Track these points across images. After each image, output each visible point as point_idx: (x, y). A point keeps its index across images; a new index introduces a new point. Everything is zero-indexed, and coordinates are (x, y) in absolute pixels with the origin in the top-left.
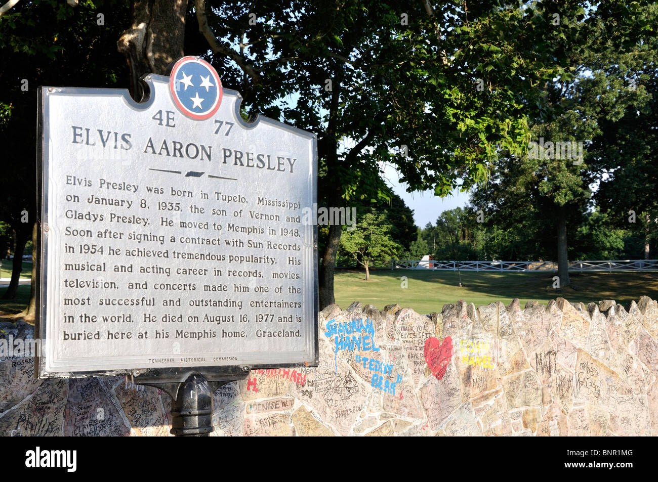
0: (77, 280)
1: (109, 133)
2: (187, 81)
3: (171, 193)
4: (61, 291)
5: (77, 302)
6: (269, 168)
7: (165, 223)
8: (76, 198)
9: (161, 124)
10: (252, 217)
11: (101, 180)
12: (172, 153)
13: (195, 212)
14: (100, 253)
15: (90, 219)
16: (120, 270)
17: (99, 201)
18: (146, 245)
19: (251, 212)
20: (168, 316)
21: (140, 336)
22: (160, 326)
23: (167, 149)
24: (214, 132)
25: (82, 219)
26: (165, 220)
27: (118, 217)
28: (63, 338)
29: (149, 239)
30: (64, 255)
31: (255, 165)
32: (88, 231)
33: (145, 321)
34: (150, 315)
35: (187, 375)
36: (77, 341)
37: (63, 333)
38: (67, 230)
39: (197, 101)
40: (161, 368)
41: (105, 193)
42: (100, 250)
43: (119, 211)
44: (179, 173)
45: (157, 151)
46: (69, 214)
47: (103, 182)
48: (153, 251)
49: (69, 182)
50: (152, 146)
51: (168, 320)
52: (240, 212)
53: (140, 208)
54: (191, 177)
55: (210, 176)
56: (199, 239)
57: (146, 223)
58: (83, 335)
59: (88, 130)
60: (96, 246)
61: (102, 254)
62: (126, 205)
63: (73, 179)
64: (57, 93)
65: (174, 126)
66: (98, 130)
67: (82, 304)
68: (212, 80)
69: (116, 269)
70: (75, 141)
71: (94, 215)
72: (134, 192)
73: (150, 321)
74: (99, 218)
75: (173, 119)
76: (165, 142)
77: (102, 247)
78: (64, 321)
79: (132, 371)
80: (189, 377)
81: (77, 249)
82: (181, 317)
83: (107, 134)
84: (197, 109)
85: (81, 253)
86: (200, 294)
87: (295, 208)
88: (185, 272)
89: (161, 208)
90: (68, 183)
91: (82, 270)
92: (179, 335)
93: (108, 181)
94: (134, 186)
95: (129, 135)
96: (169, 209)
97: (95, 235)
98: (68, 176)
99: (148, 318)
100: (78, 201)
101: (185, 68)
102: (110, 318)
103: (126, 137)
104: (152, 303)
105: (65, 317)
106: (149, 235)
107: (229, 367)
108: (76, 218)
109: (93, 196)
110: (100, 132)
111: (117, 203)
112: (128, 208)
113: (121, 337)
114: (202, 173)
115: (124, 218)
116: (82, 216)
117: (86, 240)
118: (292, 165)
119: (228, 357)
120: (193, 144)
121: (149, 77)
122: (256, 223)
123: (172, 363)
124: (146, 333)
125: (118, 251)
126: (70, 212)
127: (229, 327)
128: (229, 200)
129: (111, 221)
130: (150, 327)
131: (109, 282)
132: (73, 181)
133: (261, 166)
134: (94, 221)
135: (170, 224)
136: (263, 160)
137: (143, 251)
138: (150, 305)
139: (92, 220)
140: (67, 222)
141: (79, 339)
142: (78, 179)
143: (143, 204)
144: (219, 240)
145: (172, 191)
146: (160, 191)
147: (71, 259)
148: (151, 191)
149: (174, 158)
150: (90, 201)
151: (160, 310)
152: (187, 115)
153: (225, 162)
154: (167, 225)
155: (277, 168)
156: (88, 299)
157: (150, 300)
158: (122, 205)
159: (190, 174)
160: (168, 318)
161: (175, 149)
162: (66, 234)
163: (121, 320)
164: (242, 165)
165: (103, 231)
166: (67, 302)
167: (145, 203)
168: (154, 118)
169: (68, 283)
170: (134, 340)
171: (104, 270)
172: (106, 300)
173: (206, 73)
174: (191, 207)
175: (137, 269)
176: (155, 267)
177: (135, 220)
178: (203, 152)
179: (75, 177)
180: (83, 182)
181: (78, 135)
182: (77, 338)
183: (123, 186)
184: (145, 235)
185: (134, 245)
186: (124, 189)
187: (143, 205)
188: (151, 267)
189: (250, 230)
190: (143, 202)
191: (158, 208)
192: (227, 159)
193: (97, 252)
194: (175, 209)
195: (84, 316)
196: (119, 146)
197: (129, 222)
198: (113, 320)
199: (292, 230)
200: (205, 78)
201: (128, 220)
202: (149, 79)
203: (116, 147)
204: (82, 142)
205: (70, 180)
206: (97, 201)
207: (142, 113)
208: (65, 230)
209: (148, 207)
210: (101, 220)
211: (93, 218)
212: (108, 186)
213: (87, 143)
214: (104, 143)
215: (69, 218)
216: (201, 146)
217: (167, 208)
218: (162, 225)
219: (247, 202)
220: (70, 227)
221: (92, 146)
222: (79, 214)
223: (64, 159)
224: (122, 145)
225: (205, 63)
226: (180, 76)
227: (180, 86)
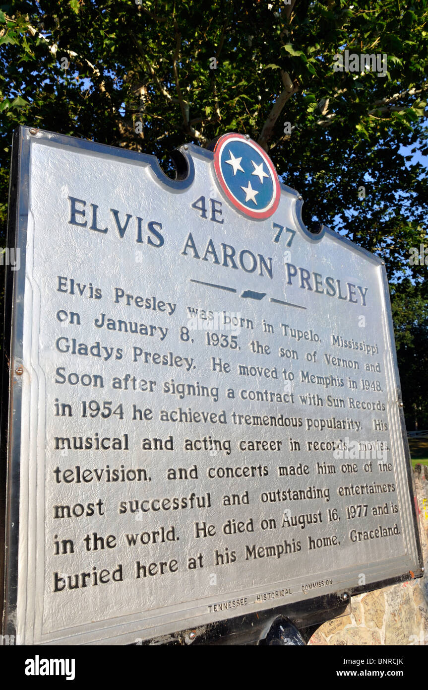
0: (78, 468)
1: (129, 216)
2: (236, 163)
4: (48, 492)
5: (78, 510)
6: (340, 297)
7: (218, 368)
8: (75, 317)
9: (204, 216)
10: (329, 363)
11: (117, 289)
12: (222, 261)
13: (258, 352)
14: (119, 416)
15: (99, 355)
16: (153, 446)
17: (114, 324)
18: (192, 403)
19: (326, 355)
20: (232, 523)
21: (193, 565)
22: (221, 543)
23: (214, 252)
24: (274, 238)
25: (86, 354)
26: (217, 362)
27: (147, 354)
28: (53, 588)
29: (197, 392)
30: (53, 420)
31: (325, 292)
32: (96, 377)
33: (198, 536)
34: (204, 524)
35: (269, 624)
36: (80, 589)
37: (53, 577)
38: (58, 373)
39: (251, 193)
40: (229, 620)
41: (121, 312)
42: (118, 411)
43: (149, 343)
44: (234, 291)
45: (202, 254)
46: (63, 344)
47: (119, 294)
48: (203, 413)
49: (63, 288)
50: (193, 246)
51: (232, 532)
52: (314, 355)
53: (180, 341)
54: (249, 300)
55: (273, 300)
56: (266, 393)
57: (190, 366)
58: (92, 576)
59: (95, 207)
60: (110, 403)
61: (121, 418)
62: (158, 334)
63: (69, 283)
64: (42, 141)
65: (222, 222)
66: (112, 210)
67: (88, 514)
68: (265, 169)
69: (147, 445)
70: (73, 221)
71: (106, 349)
72: (170, 314)
73: (205, 536)
74: (115, 353)
75: (220, 212)
76: (211, 243)
77: (121, 407)
78: (55, 551)
79: (182, 634)
80: (272, 627)
81: (78, 410)
82: (251, 523)
83: (126, 217)
84: (250, 203)
85: (84, 416)
86: (277, 482)
87: (373, 352)
88: (251, 447)
89: (211, 343)
90: (60, 290)
91: (87, 448)
92: (251, 554)
93: (128, 293)
94: (170, 304)
95: (160, 225)
96: (222, 345)
97: (109, 383)
98: (60, 278)
99: (203, 531)
100: (79, 323)
101: (231, 146)
102: (139, 537)
103: (156, 227)
104: (207, 504)
105: (57, 543)
106: (195, 385)
107: (323, 597)
108: (74, 352)
109: (103, 315)
110: (116, 213)
111: (144, 331)
112: (162, 339)
113: (159, 571)
114: (264, 295)
115: (156, 357)
116: (86, 349)
117: (92, 393)
118: (364, 296)
119: (320, 580)
120: (250, 253)
121: (186, 146)
122: (336, 372)
123: (245, 606)
124: (201, 558)
125: (148, 412)
126: (64, 341)
127: (316, 531)
128: (299, 337)
129: (135, 360)
130: (206, 546)
131: (135, 469)
132: (69, 287)
133: (332, 293)
134: (106, 359)
135: (225, 368)
136: (333, 284)
137: (187, 412)
138: (204, 506)
139: (103, 358)
140: (59, 359)
141: (84, 585)
142: (79, 285)
143: (185, 335)
144: (292, 395)
147: (67, 428)
149: (225, 267)
150: (100, 323)
151: (218, 515)
152: (239, 209)
153: (290, 283)
154: (221, 371)
155: (348, 298)
156: (100, 504)
157: (203, 498)
158: (152, 334)
159: (247, 294)
160: (232, 527)
161: (226, 255)
162: (57, 382)
163: (159, 538)
164: (310, 288)
165: (122, 377)
166: (60, 511)
167: (187, 333)
168: (194, 206)
169: (61, 475)
170: (183, 575)
171: (126, 448)
172: (131, 503)
174: (253, 344)
175: (180, 444)
176: (208, 439)
177: (176, 361)
178: (263, 265)
179: (72, 281)
180: (87, 292)
181: (79, 212)
182: (80, 583)
183: (152, 303)
184: (189, 386)
185: (173, 403)
186: (154, 309)
187: (185, 337)
188: (202, 439)
189: (328, 382)
190: (185, 331)
191: (207, 343)
192: (292, 278)
193: (112, 416)
194: (231, 346)
195: (92, 537)
196: (145, 239)
197: (165, 363)
198: (146, 539)
199: (373, 383)
200: (259, 166)
201: (161, 359)
202: (186, 149)
203: (140, 240)
204: (84, 225)
205: (65, 285)
206: (112, 325)
207: (177, 196)
208: (55, 373)
209: (193, 340)
210: (118, 358)
211: (104, 354)
212: (128, 301)
213: (94, 227)
214: (122, 231)
215: (62, 351)
216: (259, 255)
217: (219, 344)
218: (214, 369)
219: (321, 341)
220: (64, 369)
221: (102, 234)
222: (80, 345)
223: (54, 249)
224: (149, 237)
225: (255, 145)
226: (226, 156)
227: (228, 168)
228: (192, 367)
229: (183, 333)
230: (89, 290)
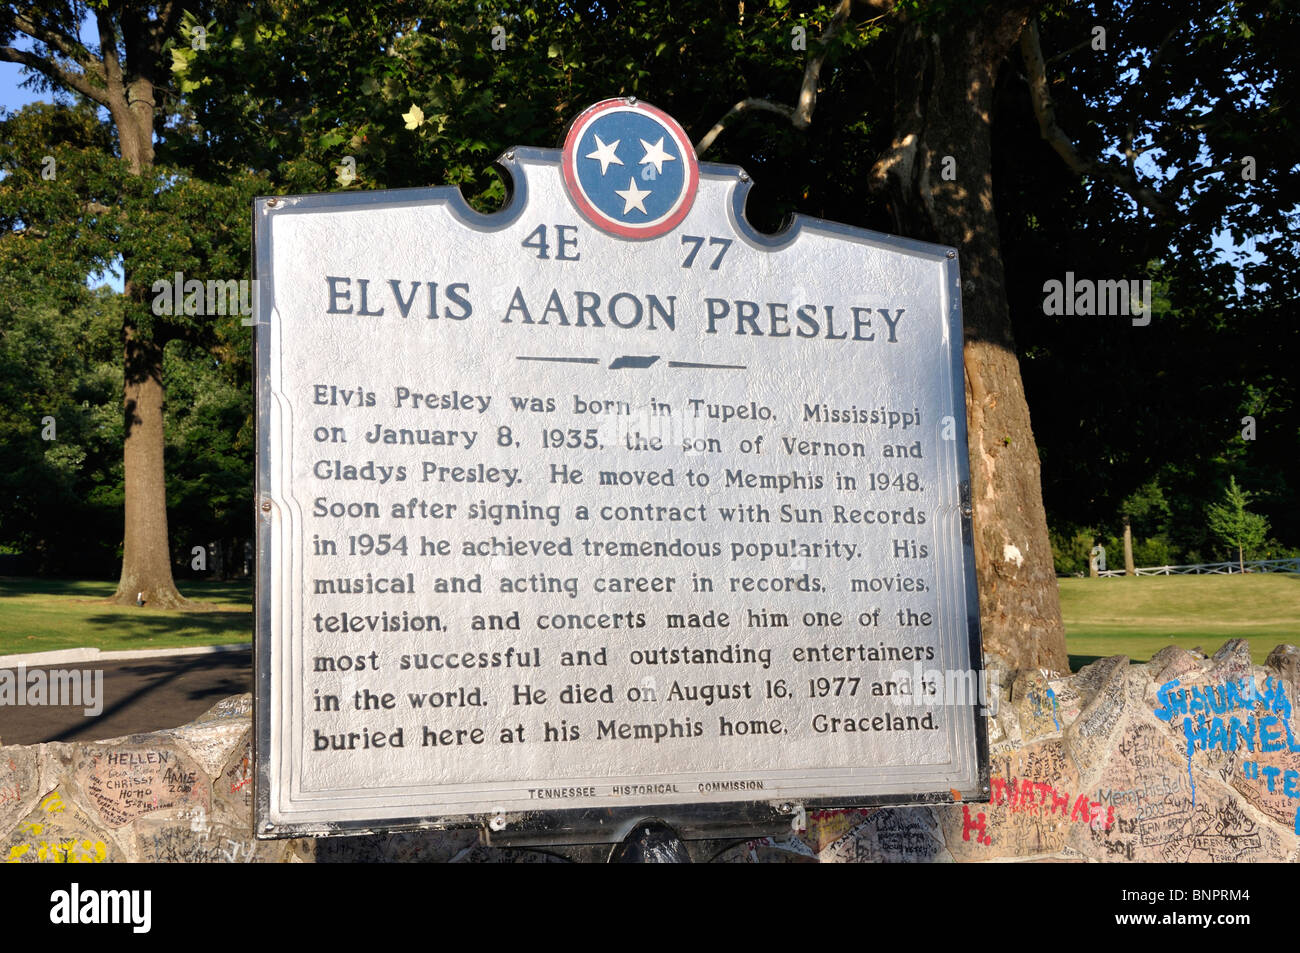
0: (344, 615)
1: (416, 285)
2: (606, 154)
3: (573, 408)
4: (305, 641)
5: (344, 662)
6: (831, 336)
7: (560, 478)
8: (339, 434)
9: (543, 255)
10: (790, 451)
11: (399, 389)
12: (573, 319)
13: (637, 448)
14: (401, 552)
15: (372, 478)
16: (450, 587)
17: (394, 437)
18: (509, 529)
19: (785, 440)
20: (574, 688)
21: (507, 737)
22: (555, 712)
23: (560, 309)
24: (682, 262)
25: (355, 478)
26: (560, 469)
27: (442, 470)
28: (313, 746)
29: (522, 514)
30: (311, 558)
31: (794, 331)
32: (368, 506)
33: (517, 703)
34: (528, 687)
35: (629, 826)
36: (347, 752)
37: (312, 736)
38: (318, 505)
40: (560, 811)
41: (409, 418)
42: (400, 546)
43: (444, 455)
44: (593, 361)
45: (537, 316)
46: (323, 470)
47: (402, 394)
48: (532, 543)
49: (321, 399)
50: (523, 307)
51: (575, 699)
52: (758, 442)
53: (498, 448)
54: (625, 371)
55: (673, 364)
56: (649, 508)
57: (512, 480)
58: (362, 738)
59: (364, 283)
60: (389, 536)
61: (405, 554)
62: (461, 441)
63: (329, 391)
64: (288, 210)
65: (577, 258)
66: (390, 282)
67: (357, 668)
68: (670, 147)
69: (441, 587)
70: (333, 309)
71: (382, 469)
72: (481, 411)
73: (529, 703)
74: (395, 473)
75: (575, 242)
76: (555, 296)
77: (403, 540)
78: (315, 707)
79: (487, 817)
80: (635, 830)
81: (343, 547)
82: (609, 690)
83: (411, 287)
84: (635, 216)
85: (353, 553)
86: (658, 636)
87: (906, 423)
88: (616, 585)
89: (549, 444)
90: (317, 402)
91: (356, 591)
92: (606, 732)
93: (415, 392)
94: (480, 398)
95: (466, 287)
96: (569, 445)
97: (385, 512)
98: (317, 387)
99: (525, 696)
100: (343, 440)
101: (599, 126)
102: (427, 699)
103: (459, 291)
104: (533, 661)
105: (318, 699)
106: (520, 506)
107: (739, 804)
108: (338, 478)
109: (378, 427)
110: (395, 284)
111: (438, 439)
112: (467, 447)
113: (456, 741)
114: (655, 359)
115: (457, 472)
116: (354, 472)
117: (364, 525)
118: (892, 325)
119: (739, 780)
120: (628, 296)
121: (510, 154)
122: (802, 465)
123: (590, 799)
124: (520, 730)
125: (443, 545)
126: (324, 465)
127: (738, 710)
128: (726, 417)
129: (425, 479)
130: (531, 716)
131: (424, 616)
132: (329, 398)
133: (810, 331)
134: (383, 482)
135: (573, 478)
136: (815, 317)
137: (506, 542)
138: (528, 664)
139: (378, 481)
140: (317, 488)
141: (352, 747)
142: (343, 392)
143: (505, 437)
144: (702, 509)
145: (578, 403)
146: (545, 405)
147: (328, 568)
148: (523, 407)
149: (581, 329)
150: (373, 437)
151: (553, 677)
152: (608, 230)
153: (712, 330)
154: (565, 482)
155: (852, 334)
156: (373, 657)
157: (527, 655)
158: (451, 443)
159: (621, 363)
160: (575, 695)
161: (581, 309)
162: (316, 515)
163: (456, 702)
164: (757, 332)
165: (405, 502)
166: (322, 664)
167: (508, 435)
168: (525, 244)
169: (322, 624)
170: (491, 748)
171: (411, 591)
172: (417, 657)
173: (654, 133)
174: (628, 437)
175: (490, 585)
176: (538, 577)
177: (491, 475)
178: (655, 310)
179: (334, 388)
180: (355, 399)
181: (341, 295)
182: (347, 744)
183: (451, 400)
184: (510, 508)
185: (483, 530)
186: (456, 407)
187: (505, 440)
188: (528, 576)
189: (786, 482)
190: (505, 432)
191: (542, 445)
192: (717, 322)
193: (392, 552)
194: (586, 445)
195: (362, 694)
196: (440, 312)
197: (469, 480)
198: (436, 701)
199: (900, 477)
200: (653, 144)
201: (466, 475)
202: (512, 158)
203: (433, 315)
204: (350, 311)
205: (324, 395)
206: (390, 438)
208: (313, 505)
209: (518, 444)
210: (399, 479)
211: (379, 475)
212: (416, 402)
213: (364, 311)
214: (405, 309)
215: (323, 478)
216: (648, 296)
217: (565, 442)
218: (554, 481)
219: (775, 417)
220: (325, 499)
221: (375, 318)
222: (346, 468)
223: (308, 351)
224: (447, 308)
226: (588, 145)
228: (515, 482)
229: (501, 436)
230: (358, 397)
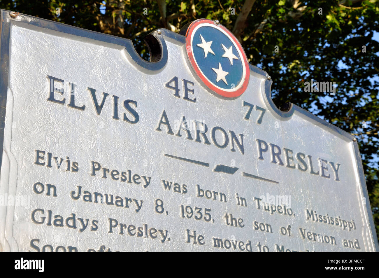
1: (106, 95)
2: (206, 47)
3: (197, 193)
6: (312, 172)
7: (192, 240)
8: (52, 190)
9: (177, 95)
10: (304, 237)
11: (93, 163)
12: (195, 137)
13: (232, 225)
15: (74, 227)
17: (90, 196)
19: (301, 229)
24: (245, 116)
25: (62, 225)
26: (192, 234)
27: (122, 225)
31: (297, 167)
32: (71, 249)
38: (32, 245)
39: (221, 74)
43: (124, 215)
44: (207, 165)
45: (175, 130)
46: (38, 216)
47: (96, 168)
49: (40, 161)
50: (167, 123)
52: (289, 229)
53: (155, 213)
54: (222, 174)
55: (246, 174)
57: (165, 238)
59: (73, 86)
62: (133, 206)
63: (46, 156)
64: (25, 23)
65: (194, 101)
66: (89, 89)
68: (235, 52)
70: (52, 99)
71: (81, 220)
72: (145, 186)
74: (90, 224)
75: (193, 91)
83: (103, 96)
84: (221, 83)
87: (350, 228)
89: (185, 215)
90: (37, 163)
93: (105, 166)
94: (145, 177)
95: (135, 103)
96: (196, 217)
98: (38, 152)
100: (55, 195)
101: (202, 31)
103: (131, 105)
108: (49, 224)
109: (80, 188)
110: (93, 91)
111: (119, 203)
112: (137, 211)
114: (236, 169)
116: (62, 221)
118: (336, 171)
120: (221, 129)
121: (159, 32)
122: (310, 246)
126: (39, 213)
128: (273, 211)
129: (111, 232)
132: (46, 161)
133: (304, 168)
134: (82, 230)
135: (199, 240)
136: (304, 160)
139: (78, 230)
140: (34, 231)
142: (56, 158)
143: (160, 207)
145: (199, 190)
146: (182, 189)
148: (170, 188)
149: (197, 143)
150: (76, 195)
152: (210, 89)
153: (261, 158)
154: (195, 243)
155: (321, 173)
158: (127, 206)
159: (220, 169)
161: (198, 132)
164: (282, 163)
165: (97, 249)
167: (162, 206)
168: (168, 85)
174: (227, 217)
177: (151, 233)
178: (234, 141)
179: (50, 155)
180: (64, 165)
181: (57, 90)
183: (127, 176)
186: (130, 182)
187: (160, 209)
190: (159, 203)
191: (181, 215)
192: (263, 153)
194: (205, 218)
196: (121, 116)
197: (140, 235)
200: (228, 48)
201: (136, 231)
202: (159, 34)
203: (116, 117)
204: (63, 102)
205: (43, 158)
206: (88, 197)
207: (152, 76)
208: (29, 244)
209: (167, 212)
210: (94, 229)
211: (79, 225)
212: (105, 174)
213: (72, 105)
214: (99, 109)
215: (37, 223)
216: (230, 131)
217: (194, 216)
218: (189, 241)
219: (294, 215)
220: (38, 240)
221: (79, 111)
222: (56, 217)
223: (32, 124)
224: (125, 114)
225: (225, 30)
226: (197, 40)
227: (199, 51)
228: (167, 239)
229: (158, 206)
230: (66, 164)
